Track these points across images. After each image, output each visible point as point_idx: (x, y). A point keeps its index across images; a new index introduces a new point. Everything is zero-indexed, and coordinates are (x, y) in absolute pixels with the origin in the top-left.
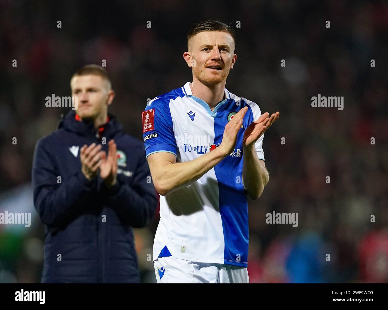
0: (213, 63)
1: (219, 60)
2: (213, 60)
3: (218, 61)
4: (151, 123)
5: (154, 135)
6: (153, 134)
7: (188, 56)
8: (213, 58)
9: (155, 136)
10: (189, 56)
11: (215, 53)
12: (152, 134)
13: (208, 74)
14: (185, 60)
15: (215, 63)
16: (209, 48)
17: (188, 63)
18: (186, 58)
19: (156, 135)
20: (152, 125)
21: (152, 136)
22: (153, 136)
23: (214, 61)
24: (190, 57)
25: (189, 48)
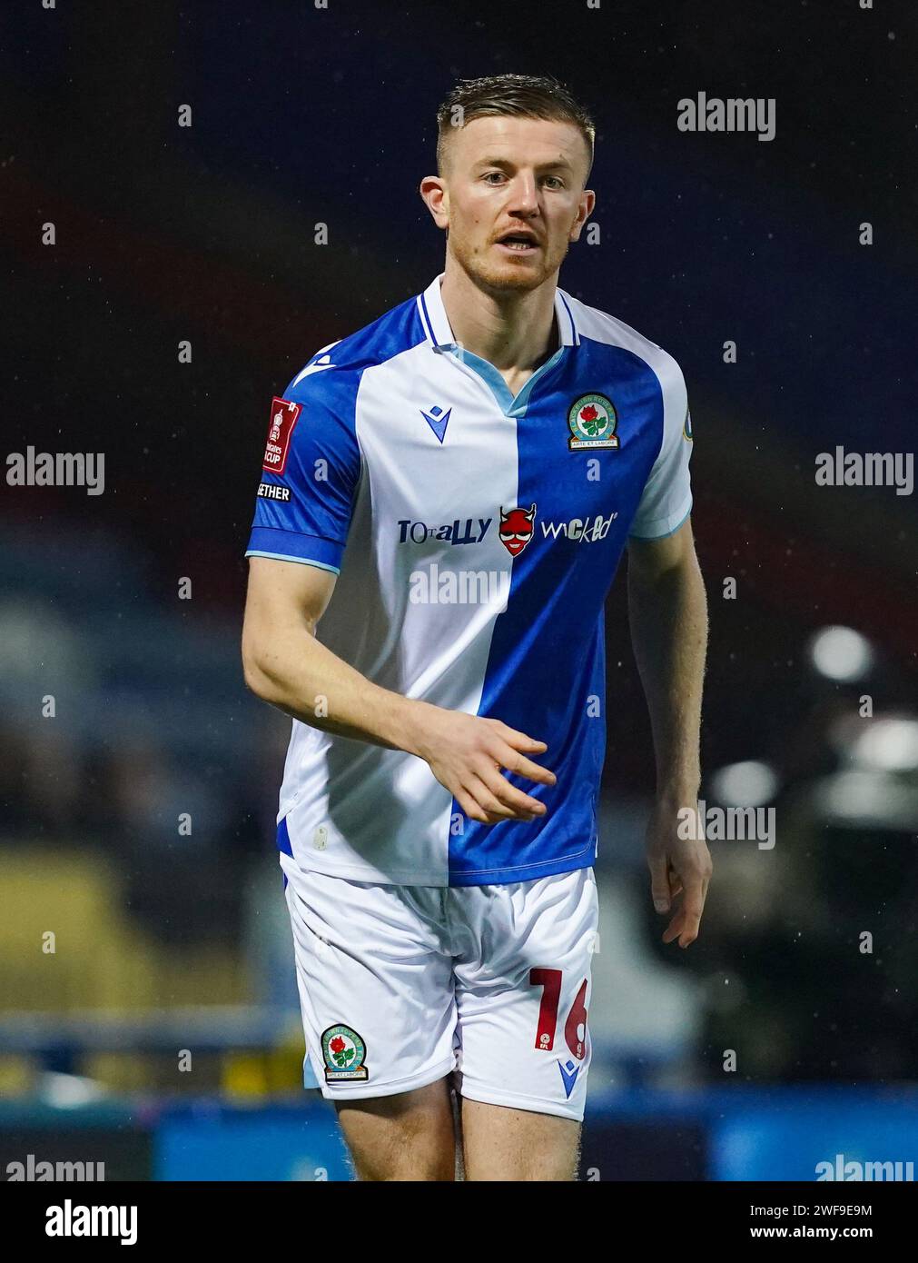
0: (512, 224)
1: (534, 216)
2: (513, 214)
3: (530, 219)
4: (280, 449)
5: (281, 491)
6: (278, 488)
7: (436, 192)
8: (515, 207)
9: (280, 495)
10: (439, 192)
11: (522, 191)
12: (277, 486)
13: (496, 264)
14: (425, 205)
15: (521, 225)
16: (503, 171)
17: (433, 212)
18: (429, 198)
19: (285, 495)
20: (281, 455)
21: (274, 492)
22: (278, 493)
23: (516, 219)
24: (442, 195)
25: (442, 164)
